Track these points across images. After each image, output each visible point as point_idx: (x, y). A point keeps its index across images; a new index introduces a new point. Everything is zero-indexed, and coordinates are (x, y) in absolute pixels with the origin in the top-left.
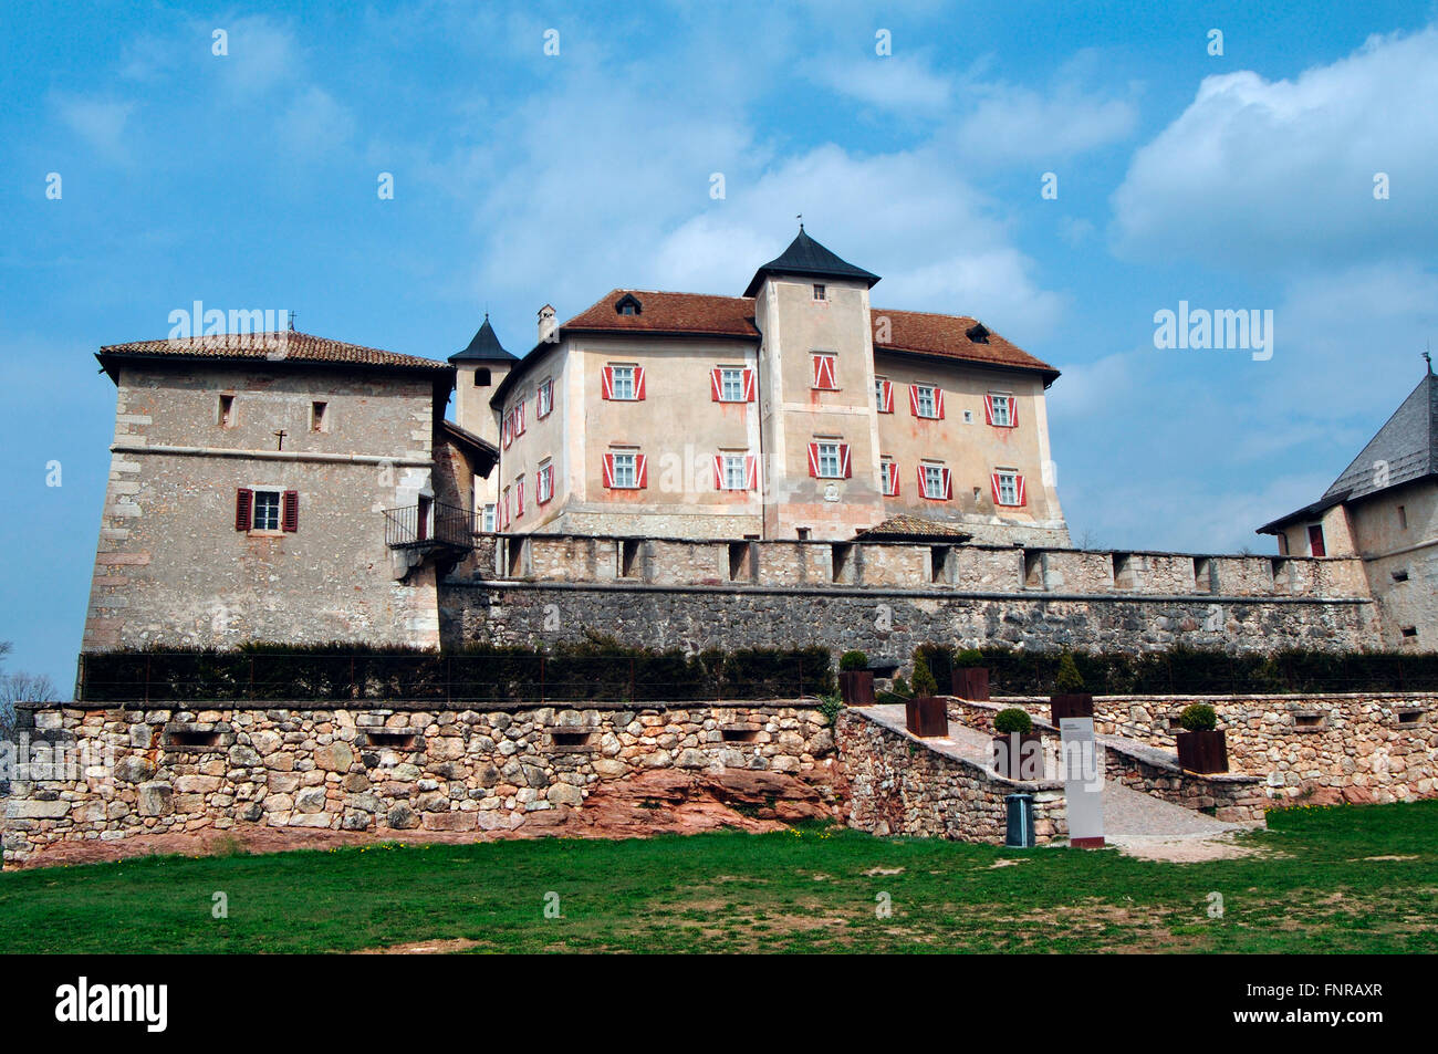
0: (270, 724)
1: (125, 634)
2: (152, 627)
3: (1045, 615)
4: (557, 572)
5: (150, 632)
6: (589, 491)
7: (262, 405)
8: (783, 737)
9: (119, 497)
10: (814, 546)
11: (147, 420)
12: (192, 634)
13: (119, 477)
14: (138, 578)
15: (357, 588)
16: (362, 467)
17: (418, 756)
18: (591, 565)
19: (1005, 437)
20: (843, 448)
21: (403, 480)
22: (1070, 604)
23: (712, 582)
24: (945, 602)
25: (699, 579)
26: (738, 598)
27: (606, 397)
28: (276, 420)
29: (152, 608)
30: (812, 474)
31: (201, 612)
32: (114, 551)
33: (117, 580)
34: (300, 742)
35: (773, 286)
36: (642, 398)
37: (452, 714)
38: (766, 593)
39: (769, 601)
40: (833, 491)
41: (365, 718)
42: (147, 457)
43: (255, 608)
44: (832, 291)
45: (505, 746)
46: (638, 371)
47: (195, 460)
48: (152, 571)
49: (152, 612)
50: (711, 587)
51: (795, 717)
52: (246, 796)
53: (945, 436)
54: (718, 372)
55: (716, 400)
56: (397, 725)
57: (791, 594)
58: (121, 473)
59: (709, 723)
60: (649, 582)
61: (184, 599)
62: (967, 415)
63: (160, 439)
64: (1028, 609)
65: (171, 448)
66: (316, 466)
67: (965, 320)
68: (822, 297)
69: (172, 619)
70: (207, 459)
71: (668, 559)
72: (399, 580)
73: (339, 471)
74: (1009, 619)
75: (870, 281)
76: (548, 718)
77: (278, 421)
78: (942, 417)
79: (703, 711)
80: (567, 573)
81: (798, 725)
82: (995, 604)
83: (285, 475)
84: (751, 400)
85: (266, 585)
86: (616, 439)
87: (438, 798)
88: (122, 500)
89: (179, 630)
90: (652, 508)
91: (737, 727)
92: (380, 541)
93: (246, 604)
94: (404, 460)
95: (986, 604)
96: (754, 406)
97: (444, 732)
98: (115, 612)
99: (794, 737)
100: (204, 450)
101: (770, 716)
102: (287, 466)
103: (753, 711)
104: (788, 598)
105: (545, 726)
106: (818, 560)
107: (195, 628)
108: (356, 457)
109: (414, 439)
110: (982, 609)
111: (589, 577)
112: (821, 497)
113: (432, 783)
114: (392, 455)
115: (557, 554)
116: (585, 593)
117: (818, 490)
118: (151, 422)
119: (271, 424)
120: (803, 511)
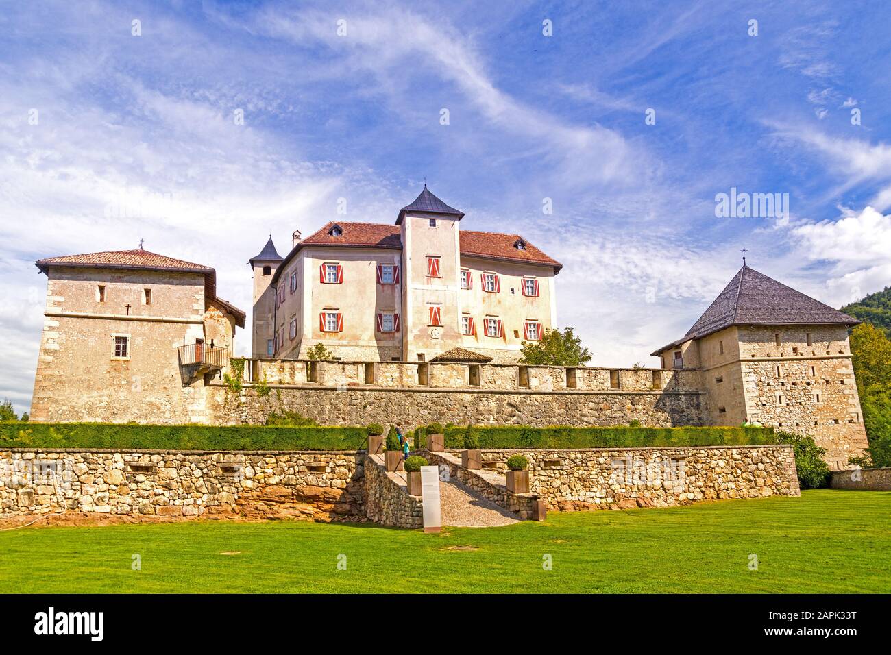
0: (82, 460)
1: (50, 410)
2: (64, 408)
4: (275, 379)
5: (63, 410)
6: (313, 333)
7: (119, 290)
8: (337, 470)
9: (48, 339)
10: (408, 365)
11: (61, 299)
12: (83, 411)
13: (48, 329)
14: (57, 382)
15: (165, 388)
16: (168, 324)
17: (154, 478)
18: (292, 375)
19: (532, 302)
21: (188, 330)
22: (542, 396)
23: (354, 384)
24: (476, 395)
25: (347, 383)
26: (367, 393)
27: (322, 282)
28: (125, 298)
29: (64, 398)
31: (88, 400)
32: (46, 368)
33: (47, 383)
34: (97, 470)
35: (408, 220)
36: (341, 282)
37: (172, 456)
38: (382, 391)
39: (384, 394)
40: (436, 333)
41: (128, 458)
42: (62, 318)
43: (114, 397)
44: (438, 222)
45: (198, 473)
46: (339, 268)
47: (86, 319)
48: (64, 378)
49: (64, 400)
50: (353, 387)
51: (345, 459)
52: (70, 497)
53: (500, 302)
54: (380, 268)
55: (378, 283)
56: (145, 461)
57: (395, 391)
58: (49, 327)
59: (301, 462)
60: (321, 384)
61: (80, 393)
62: (512, 290)
63: (68, 309)
64: (519, 398)
65: (74, 314)
66: (145, 323)
67: (514, 237)
68: (434, 225)
69: (74, 404)
70: (91, 320)
71: (332, 372)
72: (184, 383)
73: (156, 325)
74: (510, 404)
75: (459, 216)
76: (219, 458)
77: (127, 299)
78: (499, 291)
79: (297, 456)
80: (280, 379)
81: (345, 463)
82: (502, 396)
83: (130, 328)
84: (397, 282)
85: (120, 385)
86: (327, 304)
87: (162, 499)
88: (50, 341)
89: (76, 409)
90: (345, 342)
91: (314, 464)
92: (176, 363)
93: (109, 396)
94: (189, 320)
95: (497, 396)
96: (398, 286)
97: (167, 465)
98: (45, 399)
99: (343, 470)
100: (90, 314)
101: (331, 459)
102: (131, 323)
103: (324, 456)
104: (393, 393)
105: (217, 463)
106: (409, 373)
108: (164, 319)
109: (195, 308)
110: (495, 399)
111: (291, 381)
112: (430, 336)
113: (160, 491)
114: (183, 317)
115: (275, 370)
116: (289, 390)
117: (429, 332)
118: (64, 300)
119: (123, 301)
120: (420, 344)
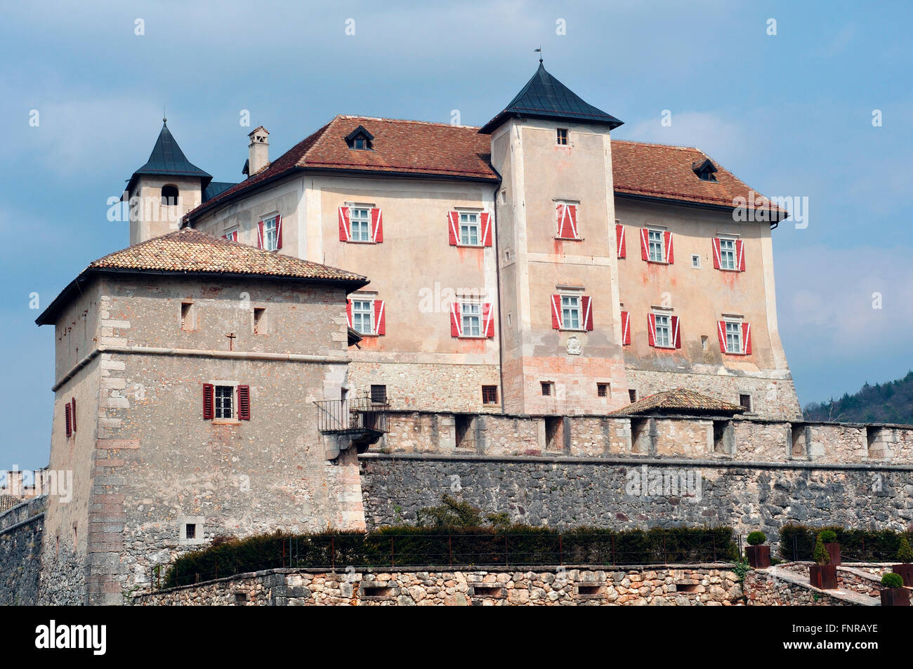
0: (418, 581)
1: (126, 507)
2: (146, 501)
3: (809, 483)
4: (407, 444)
5: (145, 506)
7: (215, 311)
8: (712, 589)
9: (110, 391)
10: (616, 420)
11: (126, 325)
13: (109, 374)
14: (131, 460)
15: (299, 467)
16: (295, 364)
18: (435, 438)
19: (733, 282)
20: (585, 300)
21: (328, 375)
22: (831, 473)
23: (533, 453)
24: (725, 471)
25: (523, 450)
27: (343, 238)
28: (227, 325)
29: (145, 485)
30: (556, 327)
31: (182, 488)
32: (111, 438)
33: (116, 462)
35: (517, 131)
36: (379, 240)
37: (521, 574)
38: (577, 463)
39: (579, 469)
40: (575, 343)
41: (472, 577)
42: (129, 357)
43: (223, 484)
44: (574, 135)
45: (554, 594)
46: (375, 212)
47: (165, 358)
48: (141, 454)
49: (144, 489)
50: (533, 457)
51: (719, 576)
53: (674, 282)
54: (455, 214)
55: (453, 244)
56: (490, 581)
57: (598, 463)
58: (110, 371)
59: (668, 579)
60: (482, 453)
61: (168, 477)
62: (695, 259)
63: (137, 341)
64: (794, 476)
65: (147, 349)
66: (260, 364)
68: (565, 142)
69: (160, 494)
70: (175, 358)
72: (331, 460)
74: (779, 486)
75: (611, 124)
76: (576, 576)
78: (671, 262)
79: (664, 571)
80: (415, 445)
81: (721, 581)
82: (767, 473)
83: (236, 372)
84: (488, 245)
85: (230, 465)
88: (114, 394)
89: (166, 503)
90: (390, 355)
91: (685, 582)
92: (314, 426)
94: (329, 358)
95: (758, 472)
96: (491, 252)
97: (518, 586)
98: (117, 489)
99: (719, 589)
101: (704, 575)
102: (238, 363)
103: (694, 572)
104: (595, 467)
105: (574, 582)
106: (619, 433)
107: (179, 502)
108: (291, 356)
110: (755, 477)
111: (433, 448)
112: (563, 349)
114: (317, 354)
115: (407, 428)
116: (431, 463)
117: (561, 343)
118: (129, 326)
119: (223, 328)
120: (546, 364)
